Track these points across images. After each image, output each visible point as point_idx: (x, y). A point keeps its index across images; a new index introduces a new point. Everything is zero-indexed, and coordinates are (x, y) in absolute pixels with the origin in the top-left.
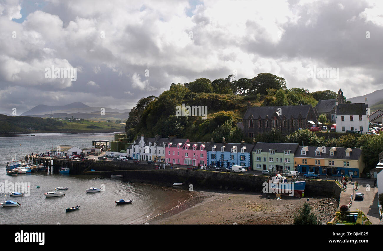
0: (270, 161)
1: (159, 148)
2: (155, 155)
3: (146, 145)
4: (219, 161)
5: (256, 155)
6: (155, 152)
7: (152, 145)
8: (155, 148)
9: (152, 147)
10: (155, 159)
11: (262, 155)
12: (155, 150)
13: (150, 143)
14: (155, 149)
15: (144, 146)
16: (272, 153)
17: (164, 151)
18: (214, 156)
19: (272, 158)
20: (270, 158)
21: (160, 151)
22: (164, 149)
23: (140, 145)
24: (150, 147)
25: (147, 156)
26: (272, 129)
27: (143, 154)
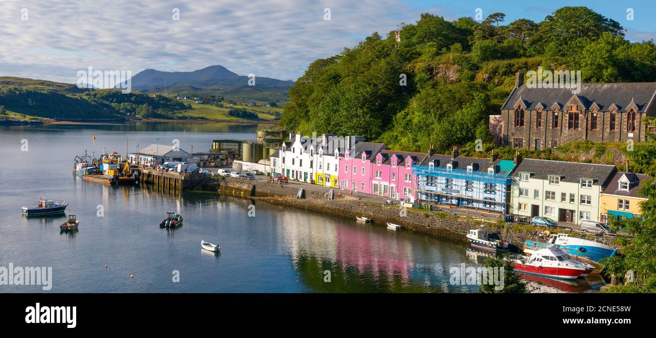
0: (549, 197)
1: (327, 159)
2: (320, 172)
3: (304, 152)
4: (441, 191)
6: (321, 166)
7: (315, 153)
9: (315, 156)
10: (320, 179)
11: (532, 184)
12: (321, 163)
13: (312, 147)
14: (320, 159)
15: (301, 154)
16: (553, 182)
17: (336, 165)
19: (554, 193)
20: (549, 193)
21: (329, 164)
22: (337, 162)
23: (294, 152)
24: (312, 155)
25: (305, 173)
26: (566, 131)
27: (299, 169)
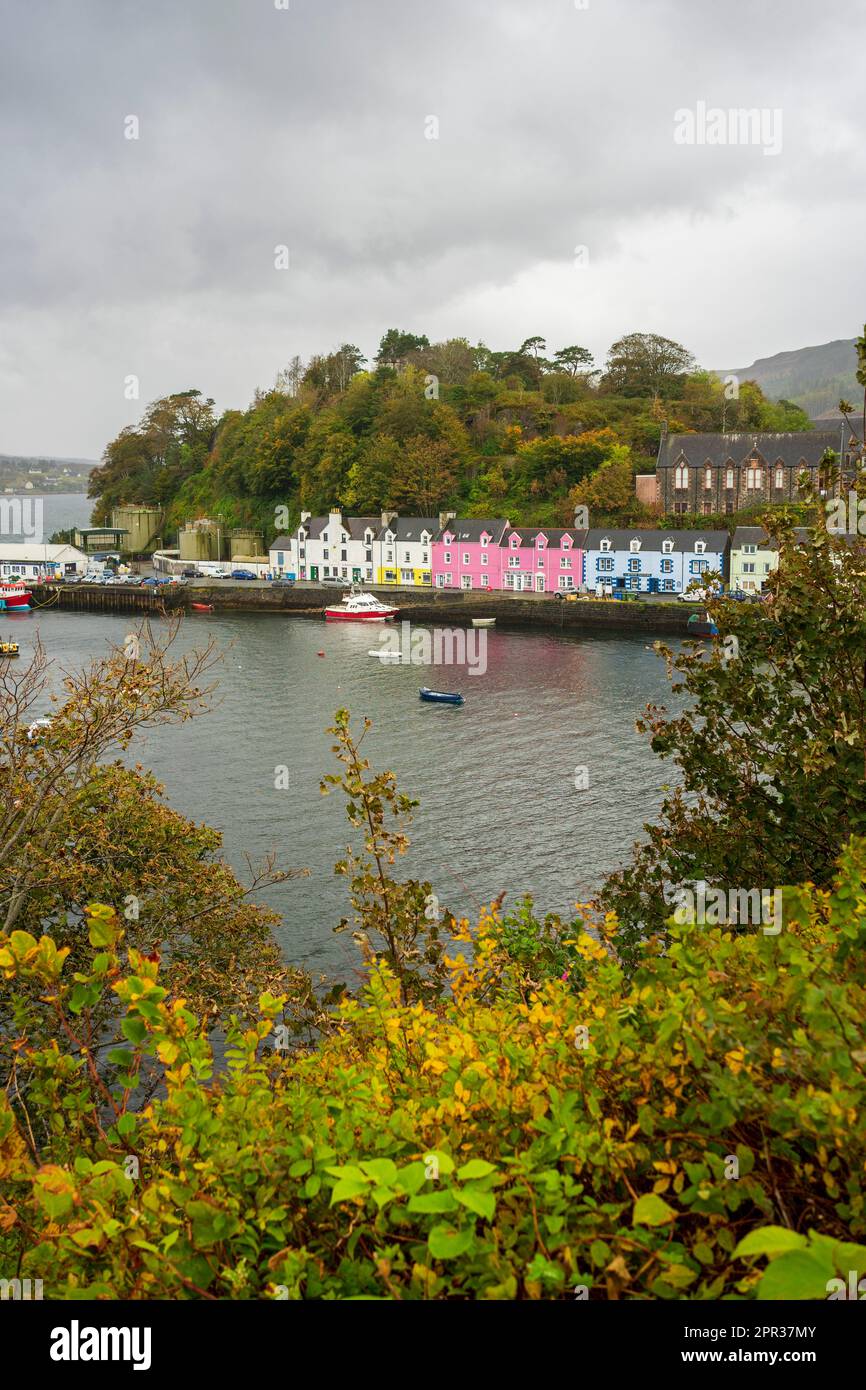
1: (404, 547)
2: (390, 566)
3: (351, 538)
4: (621, 576)
5: (740, 557)
6: (390, 557)
7: (375, 539)
8: (391, 548)
9: (376, 544)
10: (389, 575)
11: (760, 557)
12: (390, 553)
13: (368, 531)
14: (388, 548)
15: (344, 542)
17: (426, 555)
18: (608, 563)
21: (408, 554)
22: (428, 549)
23: (326, 539)
24: (369, 543)
25: (354, 570)
26: (745, 492)
27: (340, 565)
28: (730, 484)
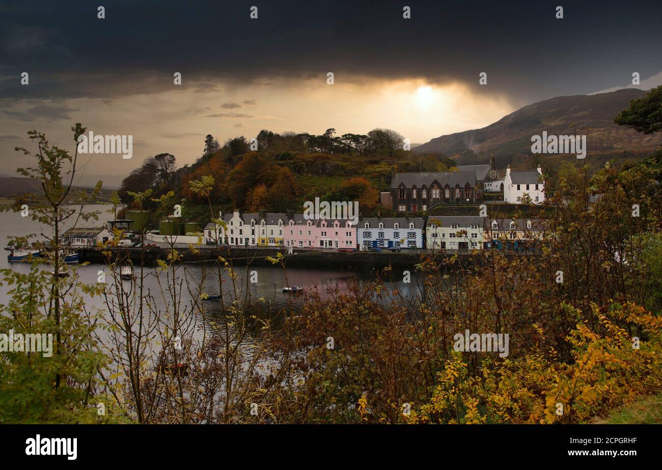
0: (451, 237)
2: (264, 237)
3: (244, 224)
4: (375, 240)
5: (431, 231)
8: (264, 228)
9: (256, 226)
11: (440, 230)
12: (263, 230)
15: (241, 225)
16: (453, 228)
17: (281, 231)
18: (367, 234)
19: (454, 234)
20: (451, 234)
21: (272, 231)
22: (282, 228)
23: (232, 224)
24: (253, 226)
25: (246, 239)
26: (432, 200)
27: (239, 237)
28: (425, 196)
